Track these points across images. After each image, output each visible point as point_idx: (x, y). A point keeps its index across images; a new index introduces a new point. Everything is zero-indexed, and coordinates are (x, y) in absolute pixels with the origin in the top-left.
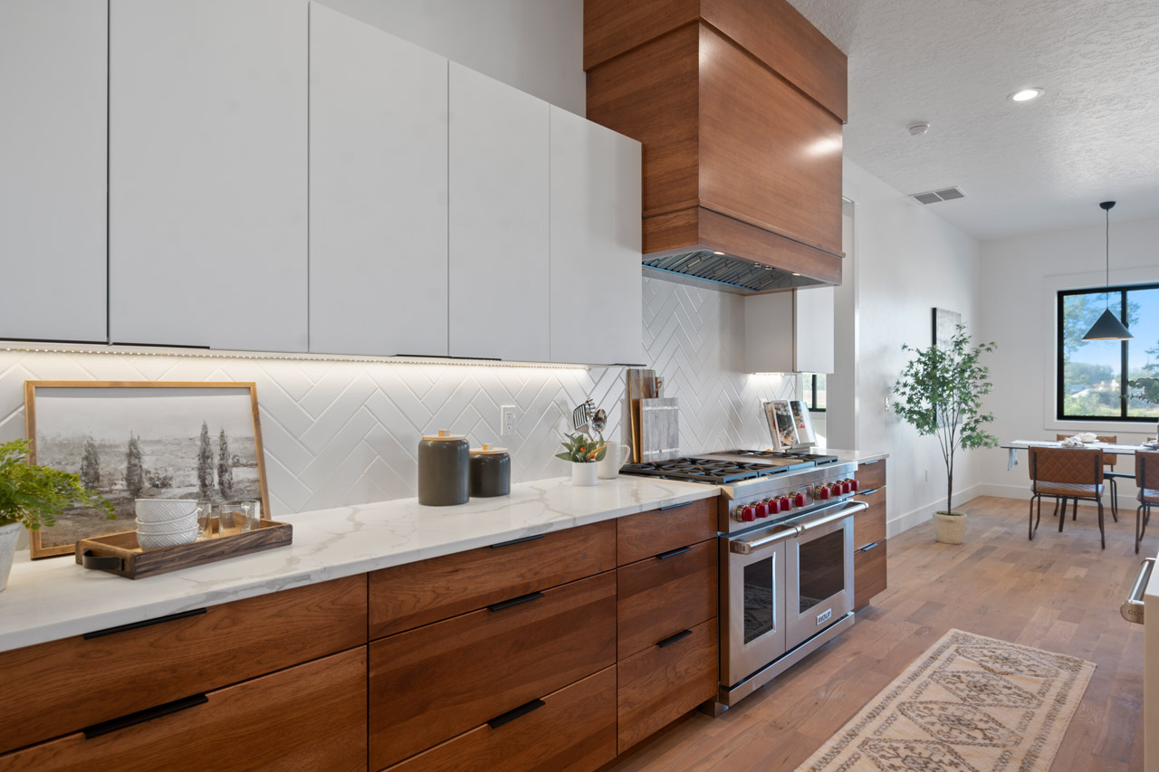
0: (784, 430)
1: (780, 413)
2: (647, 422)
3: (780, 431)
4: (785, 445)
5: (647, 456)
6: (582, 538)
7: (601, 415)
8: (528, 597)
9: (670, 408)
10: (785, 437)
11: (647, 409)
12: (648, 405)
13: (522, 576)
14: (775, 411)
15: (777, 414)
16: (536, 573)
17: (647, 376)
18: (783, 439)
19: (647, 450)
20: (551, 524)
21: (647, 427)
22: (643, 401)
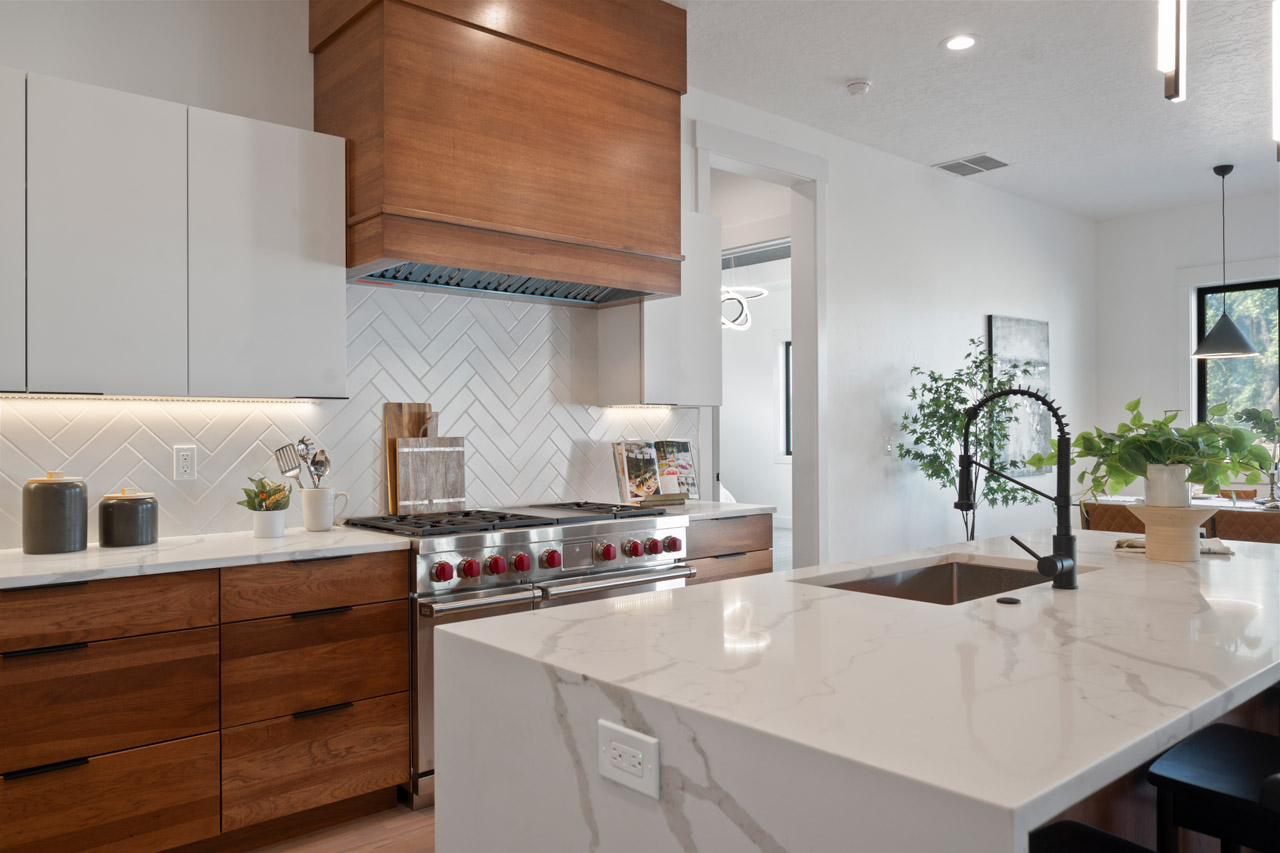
0: (637, 477)
1: (632, 455)
2: (406, 466)
3: (630, 478)
4: (637, 496)
5: (405, 507)
6: (158, 588)
7: (319, 458)
8: (71, 648)
9: (448, 449)
10: (638, 486)
11: (406, 450)
12: (407, 446)
13: (59, 624)
14: (625, 454)
15: (628, 457)
16: (82, 623)
17: (415, 410)
18: (634, 489)
19: (407, 498)
20: (102, 571)
21: (407, 472)
22: (399, 441)
